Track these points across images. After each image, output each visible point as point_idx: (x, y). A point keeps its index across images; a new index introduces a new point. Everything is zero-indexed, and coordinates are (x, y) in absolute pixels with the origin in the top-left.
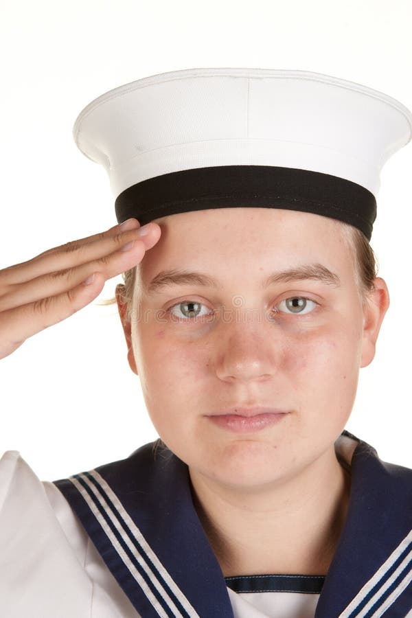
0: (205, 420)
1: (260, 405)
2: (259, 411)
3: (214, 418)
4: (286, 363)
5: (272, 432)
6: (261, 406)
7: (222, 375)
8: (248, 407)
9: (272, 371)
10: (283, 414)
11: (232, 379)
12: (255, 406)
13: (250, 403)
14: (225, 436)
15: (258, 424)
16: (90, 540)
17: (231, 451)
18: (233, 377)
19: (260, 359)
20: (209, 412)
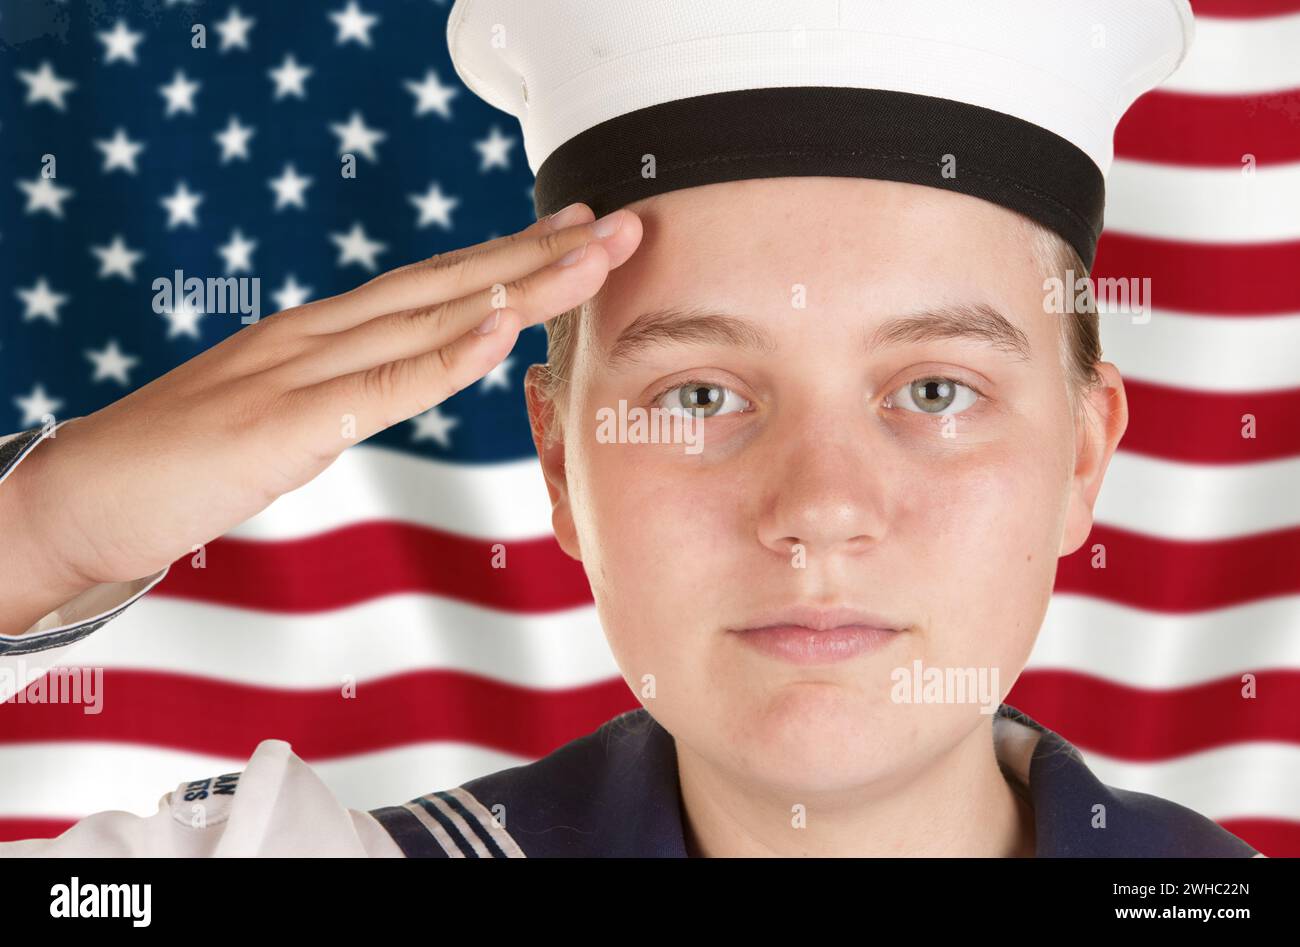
0: (730, 640)
1: (847, 604)
2: (845, 619)
3: (748, 634)
5: (869, 665)
6: (848, 606)
7: (771, 537)
8: (823, 608)
9: (878, 531)
10: (891, 631)
11: (790, 546)
12: (836, 605)
13: (826, 598)
14: (772, 671)
15: (842, 645)
17: (780, 706)
18: (794, 540)
19: (855, 498)
20: (740, 620)
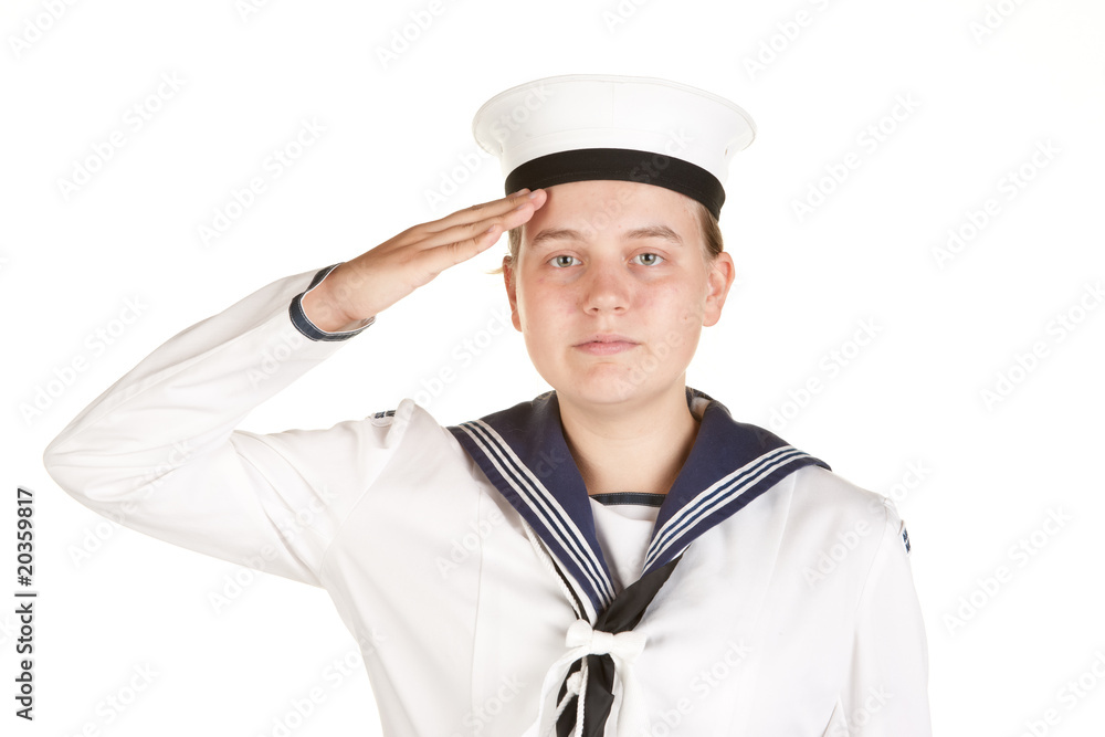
0: (573, 349)
1: (616, 333)
2: (616, 339)
3: (580, 346)
4: (638, 303)
5: (624, 357)
6: (617, 334)
7: (587, 309)
8: (607, 334)
9: (626, 306)
10: (634, 344)
11: (594, 312)
12: (612, 333)
13: (608, 331)
14: (588, 359)
15: (614, 349)
16: (475, 463)
17: (593, 372)
18: (596, 309)
19: (616, 293)
20: (576, 341)
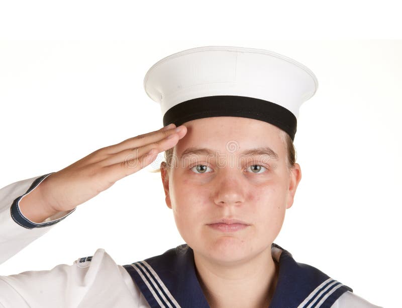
0: (207, 227)
2: (235, 222)
3: (211, 225)
4: (250, 197)
5: (240, 233)
6: (236, 219)
7: (217, 202)
8: (229, 219)
9: (243, 200)
10: (246, 225)
11: (222, 204)
12: (233, 218)
13: (230, 217)
14: (217, 234)
15: (234, 228)
17: (218, 242)
18: (223, 202)
19: (237, 192)
20: (209, 222)
